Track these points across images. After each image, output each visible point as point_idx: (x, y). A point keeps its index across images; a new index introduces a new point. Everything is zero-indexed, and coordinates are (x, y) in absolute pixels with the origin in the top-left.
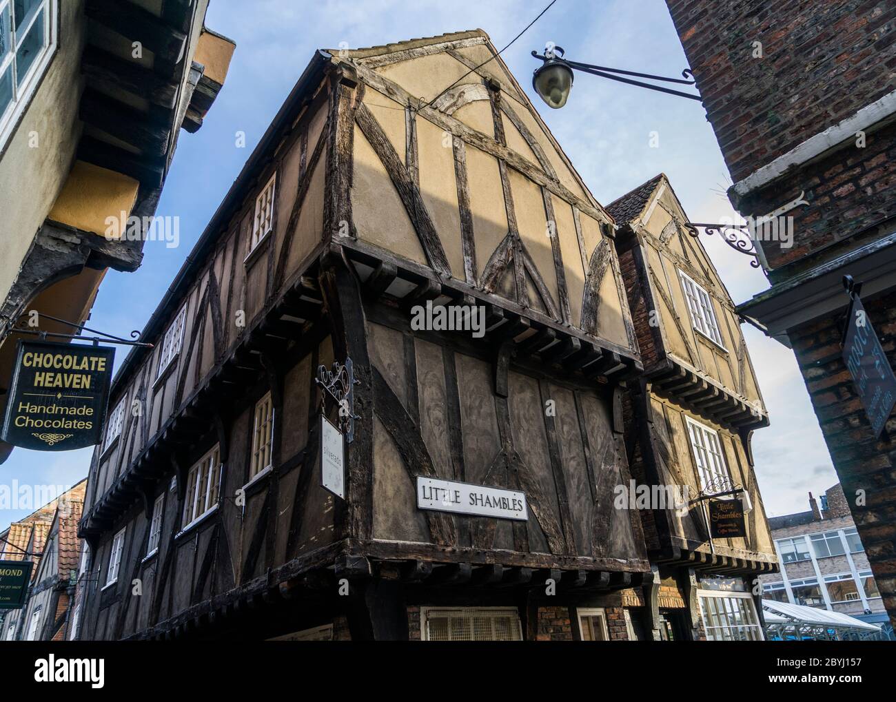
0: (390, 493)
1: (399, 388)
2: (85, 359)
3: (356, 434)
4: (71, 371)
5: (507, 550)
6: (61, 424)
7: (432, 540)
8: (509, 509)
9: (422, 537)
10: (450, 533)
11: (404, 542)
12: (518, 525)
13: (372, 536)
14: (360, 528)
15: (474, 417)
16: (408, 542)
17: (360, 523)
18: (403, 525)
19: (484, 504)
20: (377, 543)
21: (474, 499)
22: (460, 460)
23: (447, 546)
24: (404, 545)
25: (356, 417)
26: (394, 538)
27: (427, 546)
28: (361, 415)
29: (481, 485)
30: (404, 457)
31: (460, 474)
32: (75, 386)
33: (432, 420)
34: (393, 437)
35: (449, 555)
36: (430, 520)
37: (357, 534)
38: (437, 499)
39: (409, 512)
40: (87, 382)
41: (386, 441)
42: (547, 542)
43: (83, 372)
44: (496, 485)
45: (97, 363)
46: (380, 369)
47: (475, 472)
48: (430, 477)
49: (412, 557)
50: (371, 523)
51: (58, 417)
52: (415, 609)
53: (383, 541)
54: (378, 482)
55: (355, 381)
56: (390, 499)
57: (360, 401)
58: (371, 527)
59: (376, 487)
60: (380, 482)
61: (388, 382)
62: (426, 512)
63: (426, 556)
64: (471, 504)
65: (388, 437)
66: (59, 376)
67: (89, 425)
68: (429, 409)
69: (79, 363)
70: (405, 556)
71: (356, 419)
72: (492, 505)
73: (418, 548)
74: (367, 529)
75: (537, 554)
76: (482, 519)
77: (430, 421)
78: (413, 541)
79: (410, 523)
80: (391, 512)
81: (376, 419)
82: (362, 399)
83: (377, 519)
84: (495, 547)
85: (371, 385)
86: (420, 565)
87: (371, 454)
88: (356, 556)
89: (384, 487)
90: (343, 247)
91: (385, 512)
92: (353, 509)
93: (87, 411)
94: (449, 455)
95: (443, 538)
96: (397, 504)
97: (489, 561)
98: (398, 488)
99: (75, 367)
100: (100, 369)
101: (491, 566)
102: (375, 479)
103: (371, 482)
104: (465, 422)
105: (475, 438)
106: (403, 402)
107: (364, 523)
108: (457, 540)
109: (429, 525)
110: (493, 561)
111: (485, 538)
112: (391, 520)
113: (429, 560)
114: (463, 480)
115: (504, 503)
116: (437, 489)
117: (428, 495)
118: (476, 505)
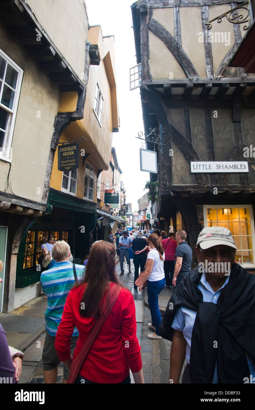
0: (179, 168)
1: (182, 131)
2: (72, 147)
3: (164, 151)
4: (70, 151)
5: (236, 185)
6: (70, 164)
7: (198, 183)
8: (238, 169)
9: (193, 183)
10: (206, 180)
12: (243, 175)
13: (172, 184)
14: (167, 181)
15: (221, 134)
16: (187, 185)
17: (167, 180)
18: (185, 179)
19: (224, 168)
20: (174, 186)
21: (219, 167)
22: (213, 153)
23: (205, 185)
24: (185, 186)
25: (164, 145)
26: (181, 183)
27: (196, 185)
28: (166, 144)
29: (223, 161)
30: (185, 156)
31: (212, 158)
32: (71, 154)
33: (198, 139)
34: (180, 149)
35: (205, 188)
36: (197, 176)
37: (166, 183)
38: (200, 169)
39: (187, 174)
40: (73, 153)
41: (177, 151)
43: (72, 150)
44: (232, 160)
45: (74, 147)
46: (174, 125)
47: (220, 156)
48: (197, 161)
49: (189, 190)
50: (172, 179)
51: (68, 163)
52: (201, 206)
53: (176, 185)
54: (174, 166)
55: (163, 132)
56: (179, 171)
57: (165, 139)
58: (172, 181)
59: (173, 168)
60: (175, 166)
61: (177, 129)
62: (195, 174)
63: (195, 189)
64: (217, 169)
65: (178, 149)
66: (67, 152)
67: (75, 164)
68: (196, 135)
69: (71, 149)
70: (186, 189)
71: (164, 146)
72: (228, 168)
73: (192, 186)
74: (170, 182)
76: (223, 174)
77: (197, 140)
78: (189, 184)
79: (188, 178)
80: (180, 175)
81: (173, 144)
82: (166, 138)
83: (174, 178)
84: (229, 184)
85: (170, 132)
86: (192, 192)
88: (165, 191)
89: (176, 167)
90: (146, 85)
91: (177, 176)
92: (164, 176)
93: (74, 160)
94: (207, 151)
95: (203, 182)
96: (182, 172)
97: (225, 189)
98: (183, 167)
99: (70, 150)
100: (75, 149)
101: (227, 191)
102: (173, 165)
103: (171, 166)
104: (215, 137)
105: (221, 143)
106: (184, 135)
107: (169, 180)
108: (210, 183)
109: (196, 178)
110: (228, 189)
111: (224, 181)
112: (180, 178)
113: (196, 190)
114: (214, 160)
115: (235, 167)
116: (200, 165)
117: (195, 167)
118: (220, 169)
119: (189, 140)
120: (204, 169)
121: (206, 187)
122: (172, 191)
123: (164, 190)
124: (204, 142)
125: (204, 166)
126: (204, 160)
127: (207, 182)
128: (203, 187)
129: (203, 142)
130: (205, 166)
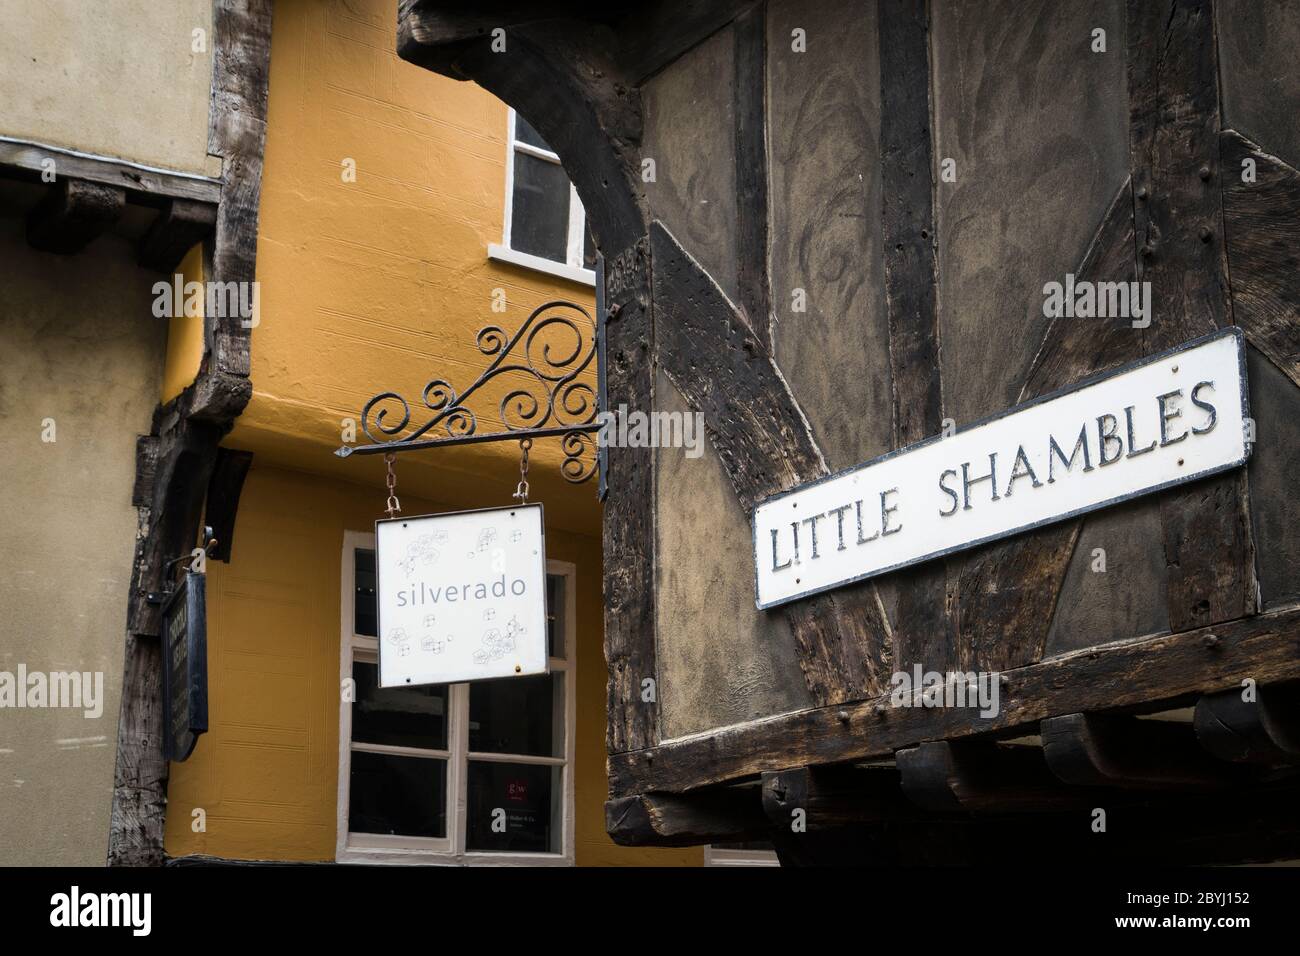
5: (1114, 645)
7: (812, 695)
8: (1133, 454)
9: (782, 698)
11: (729, 728)
12: (1190, 508)
13: (658, 734)
14: (631, 722)
16: (741, 727)
18: (731, 677)
19: (1001, 492)
20: (667, 751)
23: (854, 703)
24: (730, 736)
26: (707, 722)
27: (793, 723)
29: (1012, 406)
31: (921, 413)
35: (861, 731)
38: (815, 556)
39: (744, 629)
44: (1079, 370)
47: (986, 371)
48: (796, 489)
49: (750, 768)
50: (655, 699)
53: (685, 740)
54: (666, 578)
56: (696, 613)
57: (621, 362)
58: (656, 711)
59: (664, 597)
60: (673, 575)
62: (790, 611)
63: (792, 753)
64: (943, 514)
70: (729, 772)
72: (1042, 476)
73: (770, 736)
74: (646, 718)
76: (998, 552)
78: (758, 716)
79: (749, 664)
80: (700, 648)
83: (668, 684)
86: (768, 789)
87: (648, 506)
88: (621, 800)
89: (680, 584)
91: (687, 657)
94: (879, 360)
95: (844, 680)
96: (713, 621)
98: (714, 568)
102: (658, 571)
103: (652, 583)
105: (996, 220)
107: (639, 706)
108: (895, 673)
109: (798, 650)
111: (1009, 630)
112: (700, 674)
114: (932, 429)
115: (1105, 439)
117: (786, 552)
118: (967, 507)
119: (752, 311)
120: (842, 548)
121: (869, 721)
122: (660, 796)
123: (617, 794)
124: (861, 281)
125: (847, 513)
126: (853, 459)
127: (870, 665)
128: (845, 721)
129: (850, 278)
130: (850, 516)
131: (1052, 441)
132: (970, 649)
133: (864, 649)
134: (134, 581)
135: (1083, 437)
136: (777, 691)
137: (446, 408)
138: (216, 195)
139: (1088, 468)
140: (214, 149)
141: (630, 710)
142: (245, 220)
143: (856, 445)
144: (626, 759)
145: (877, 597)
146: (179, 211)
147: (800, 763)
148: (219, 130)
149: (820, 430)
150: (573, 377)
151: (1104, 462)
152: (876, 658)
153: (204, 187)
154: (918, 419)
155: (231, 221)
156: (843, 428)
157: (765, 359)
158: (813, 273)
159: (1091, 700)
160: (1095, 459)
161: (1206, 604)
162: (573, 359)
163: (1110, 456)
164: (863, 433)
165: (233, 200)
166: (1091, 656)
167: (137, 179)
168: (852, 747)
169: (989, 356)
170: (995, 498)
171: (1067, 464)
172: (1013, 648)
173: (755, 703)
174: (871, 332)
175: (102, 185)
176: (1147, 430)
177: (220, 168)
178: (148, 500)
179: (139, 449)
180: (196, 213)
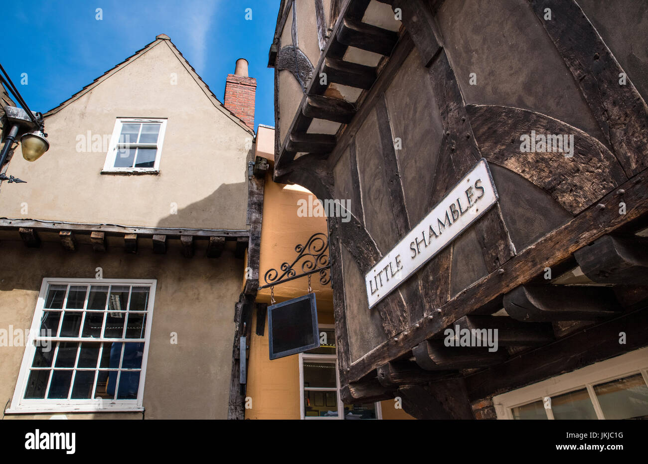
0: (355, 308)
7: (386, 335)
8: (462, 213)
9: (379, 340)
11: (367, 354)
12: (485, 224)
13: (351, 361)
14: (344, 359)
16: (370, 352)
18: (367, 334)
20: (353, 367)
23: (398, 334)
24: (368, 357)
27: (383, 346)
35: (402, 344)
36: (381, 313)
37: (342, 366)
39: (368, 318)
42: (555, 201)
49: (373, 367)
50: (348, 350)
53: (357, 361)
54: (348, 308)
56: (356, 316)
58: (349, 354)
59: (348, 314)
60: (350, 306)
62: (377, 307)
63: (384, 358)
64: (413, 258)
70: (368, 370)
72: (437, 233)
73: (378, 354)
74: (347, 357)
75: (533, 247)
76: (430, 265)
78: (375, 347)
79: (370, 330)
80: (358, 328)
83: (352, 343)
86: (380, 373)
87: (342, 286)
91: (355, 332)
95: (394, 327)
96: (360, 318)
108: (408, 319)
109: (382, 320)
110: (451, 319)
112: (359, 337)
115: (454, 212)
116: (380, 273)
117: (374, 288)
118: (419, 252)
119: (360, 216)
120: (388, 280)
121: (403, 340)
122: (353, 384)
124: (384, 196)
126: (388, 249)
128: (397, 342)
129: (381, 196)
130: (389, 269)
131: (439, 220)
132: (428, 303)
133: (399, 313)
134: (234, 343)
135: (447, 214)
136: (378, 336)
137: (287, 270)
138: (249, 234)
139: (450, 224)
140: (248, 223)
141: (343, 354)
142: (257, 239)
143: (389, 246)
144: (343, 372)
145: (400, 294)
146: (239, 240)
147: (386, 361)
148: (250, 219)
149: (379, 244)
150: (322, 253)
151: (454, 220)
152: (402, 315)
153: (246, 233)
154: (403, 230)
155: (253, 240)
156: (385, 242)
157: (363, 229)
158: (372, 199)
159: (467, 309)
160: (451, 221)
161: (498, 259)
162: (323, 247)
163: (455, 218)
164: (390, 241)
165: (253, 235)
166: (464, 293)
167: (228, 234)
168: (399, 351)
169: (418, 202)
170: (426, 246)
171: (444, 226)
172: (441, 298)
173: (373, 343)
174: (388, 209)
175: (219, 237)
176: (464, 204)
177: (249, 228)
178: (238, 320)
179: (236, 306)
180: (244, 240)
